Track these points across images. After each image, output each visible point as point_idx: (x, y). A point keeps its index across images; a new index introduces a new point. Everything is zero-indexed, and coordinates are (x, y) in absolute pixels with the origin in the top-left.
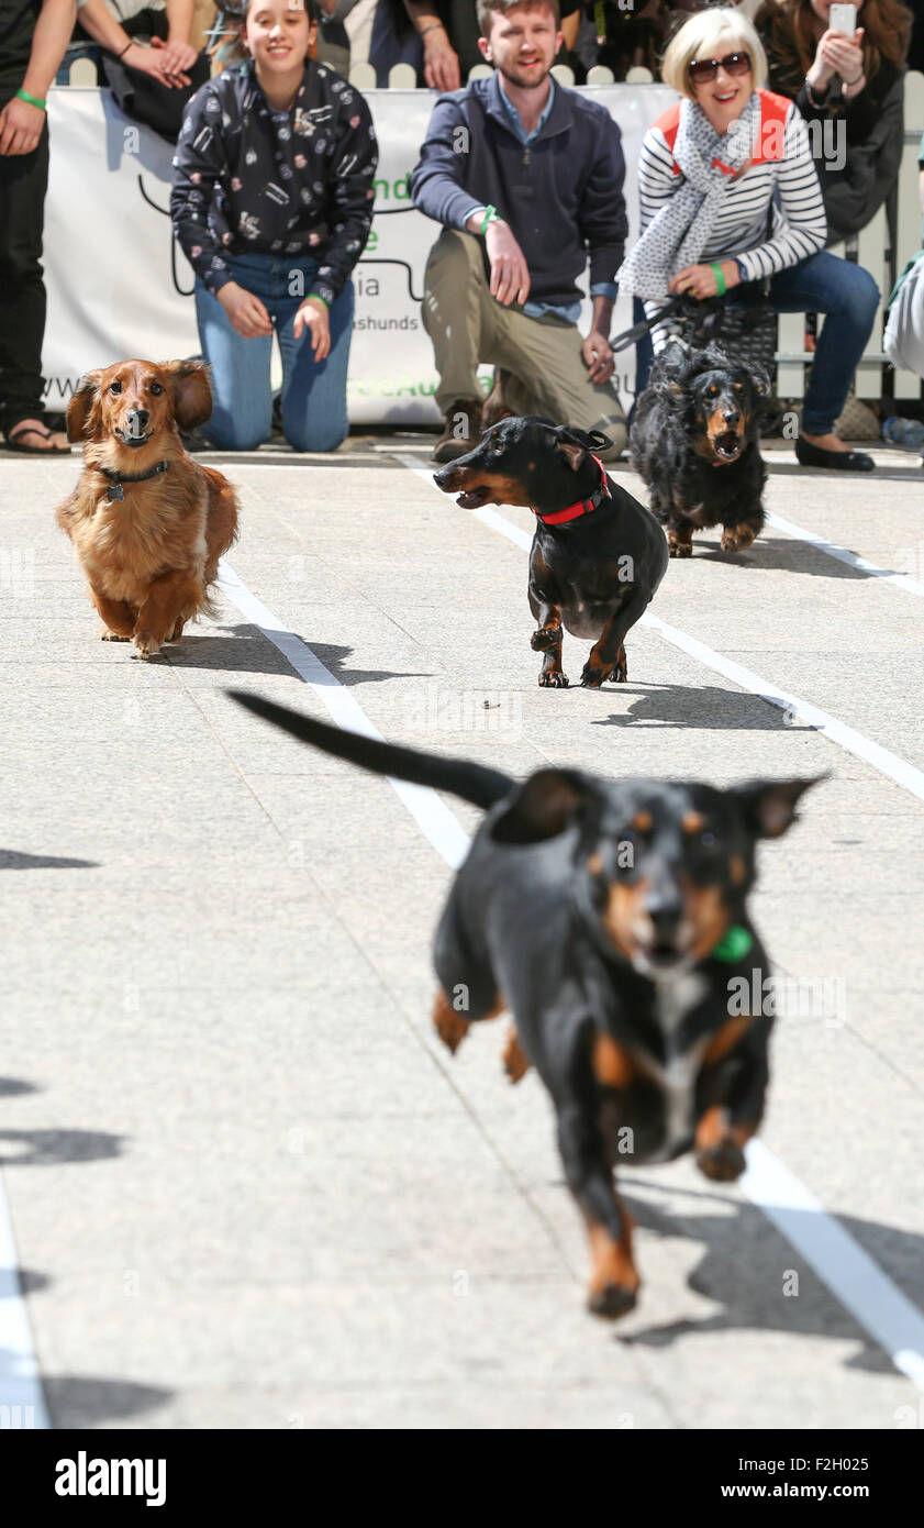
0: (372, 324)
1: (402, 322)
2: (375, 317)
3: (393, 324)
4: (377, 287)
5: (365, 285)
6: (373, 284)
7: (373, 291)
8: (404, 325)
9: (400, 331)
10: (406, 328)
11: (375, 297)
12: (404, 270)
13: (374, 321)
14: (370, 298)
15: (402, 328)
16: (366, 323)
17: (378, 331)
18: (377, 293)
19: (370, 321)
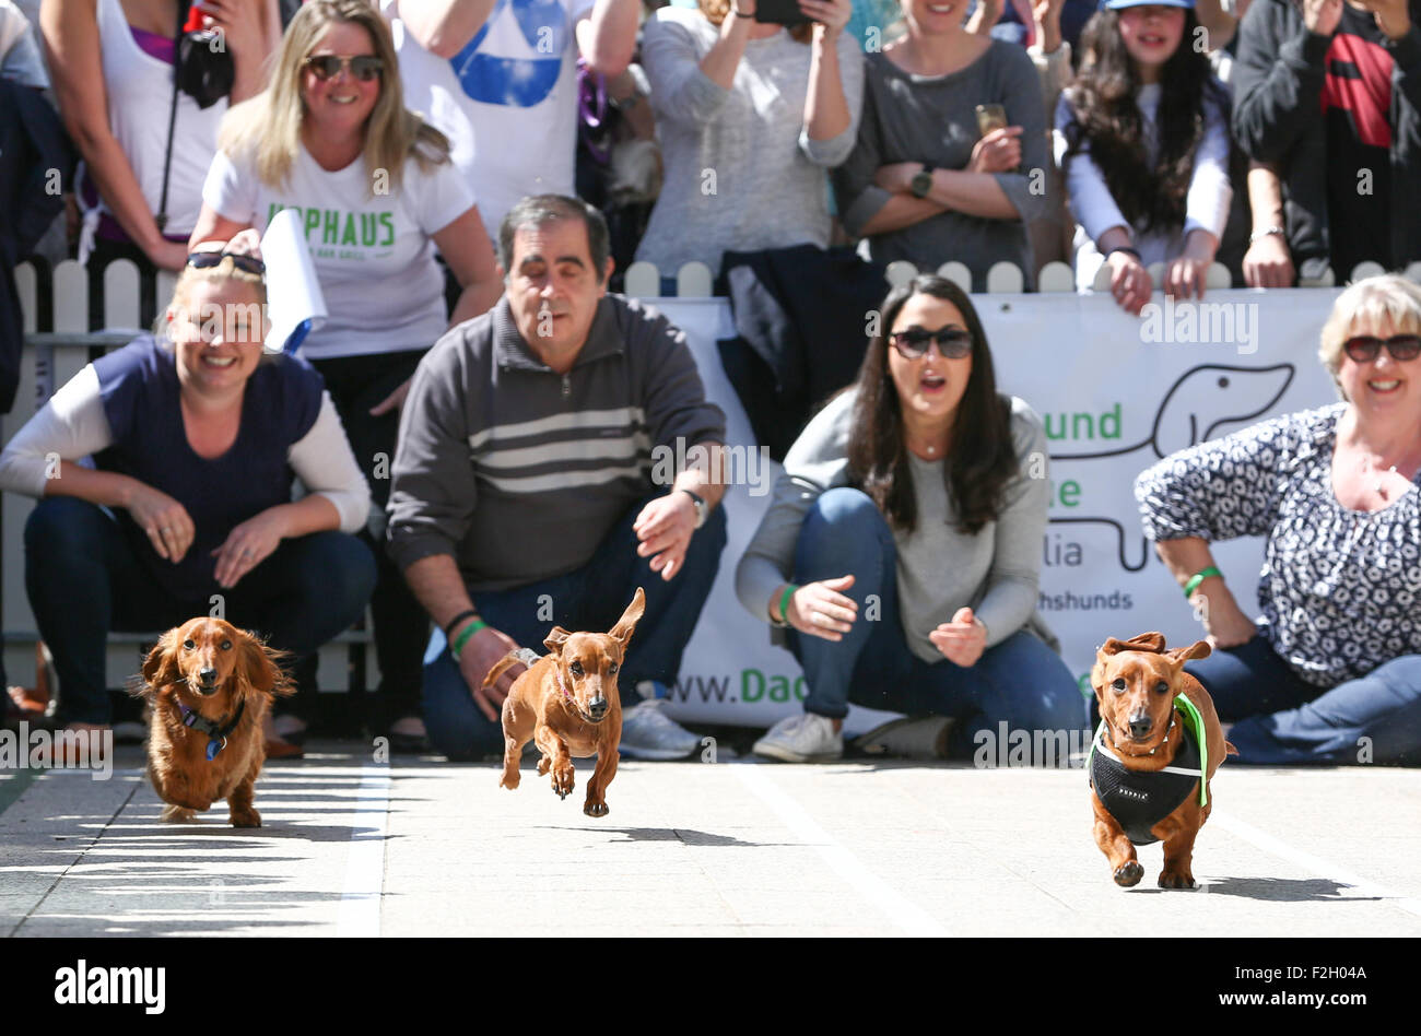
0: (1071, 602)
1: (1111, 598)
2: (1076, 593)
3: (1100, 602)
4: (1079, 554)
5: (1064, 552)
6: (1074, 550)
7: (1073, 559)
8: (1113, 602)
9: (1108, 611)
10: (1117, 606)
11: (1076, 568)
12: (1112, 532)
13: (1074, 599)
14: (1070, 568)
15: (1111, 606)
16: (1064, 600)
17: (1080, 611)
18: (1079, 562)
19: (1069, 597)
